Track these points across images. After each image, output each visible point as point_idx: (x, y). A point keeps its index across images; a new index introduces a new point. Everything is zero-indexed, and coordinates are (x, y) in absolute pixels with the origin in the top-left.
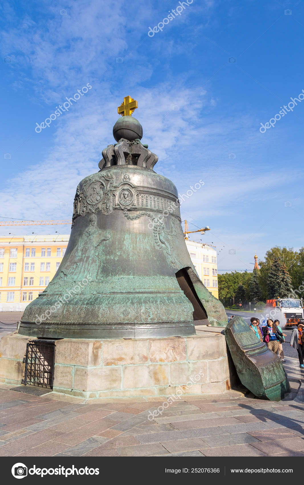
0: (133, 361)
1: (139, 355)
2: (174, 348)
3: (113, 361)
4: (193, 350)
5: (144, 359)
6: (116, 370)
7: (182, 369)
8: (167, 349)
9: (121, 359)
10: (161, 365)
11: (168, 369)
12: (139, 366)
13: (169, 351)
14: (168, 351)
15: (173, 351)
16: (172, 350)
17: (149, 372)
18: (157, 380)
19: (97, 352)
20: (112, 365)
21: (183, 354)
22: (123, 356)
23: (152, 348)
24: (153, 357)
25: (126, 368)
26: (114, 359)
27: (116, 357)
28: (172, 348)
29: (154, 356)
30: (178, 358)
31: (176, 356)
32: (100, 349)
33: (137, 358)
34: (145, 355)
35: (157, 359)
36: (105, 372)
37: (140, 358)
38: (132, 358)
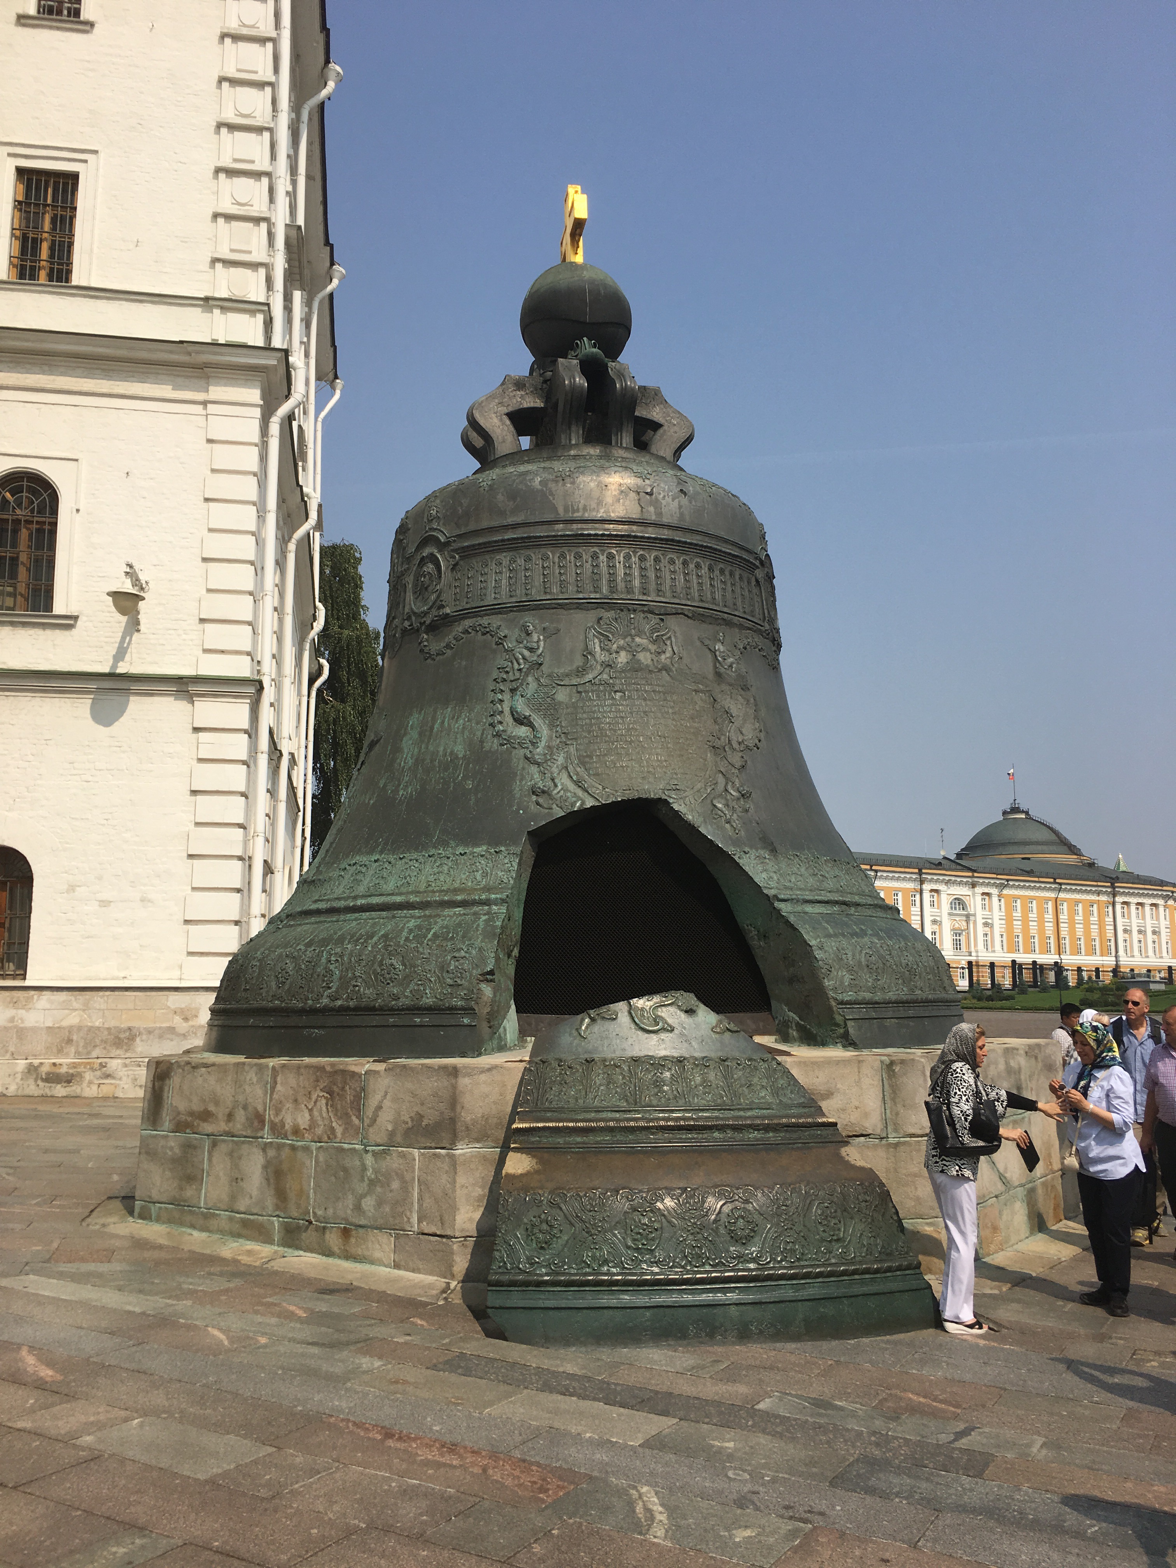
0: (231, 1125)
1: (245, 1108)
2: (331, 1093)
3: (189, 1119)
4: (379, 1108)
5: (256, 1124)
6: (195, 1148)
7: (345, 1170)
8: (314, 1097)
9: (206, 1116)
10: (293, 1148)
11: (310, 1165)
12: (243, 1142)
13: (318, 1103)
14: (315, 1102)
15: (327, 1105)
16: (324, 1101)
17: (265, 1167)
18: (281, 1195)
19: (161, 1089)
20: (188, 1131)
21: (354, 1118)
22: (212, 1108)
23: (279, 1087)
24: (277, 1120)
25: (214, 1144)
26: (191, 1114)
27: (197, 1107)
28: (326, 1095)
29: (280, 1118)
30: (339, 1130)
31: (334, 1124)
32: (167, 1082)
33: (240, 1116)
34: (260, 1108)
35: (287, 1127)
36: (171, 1149)
37: (247, 1119)
38: (230, 1117)
